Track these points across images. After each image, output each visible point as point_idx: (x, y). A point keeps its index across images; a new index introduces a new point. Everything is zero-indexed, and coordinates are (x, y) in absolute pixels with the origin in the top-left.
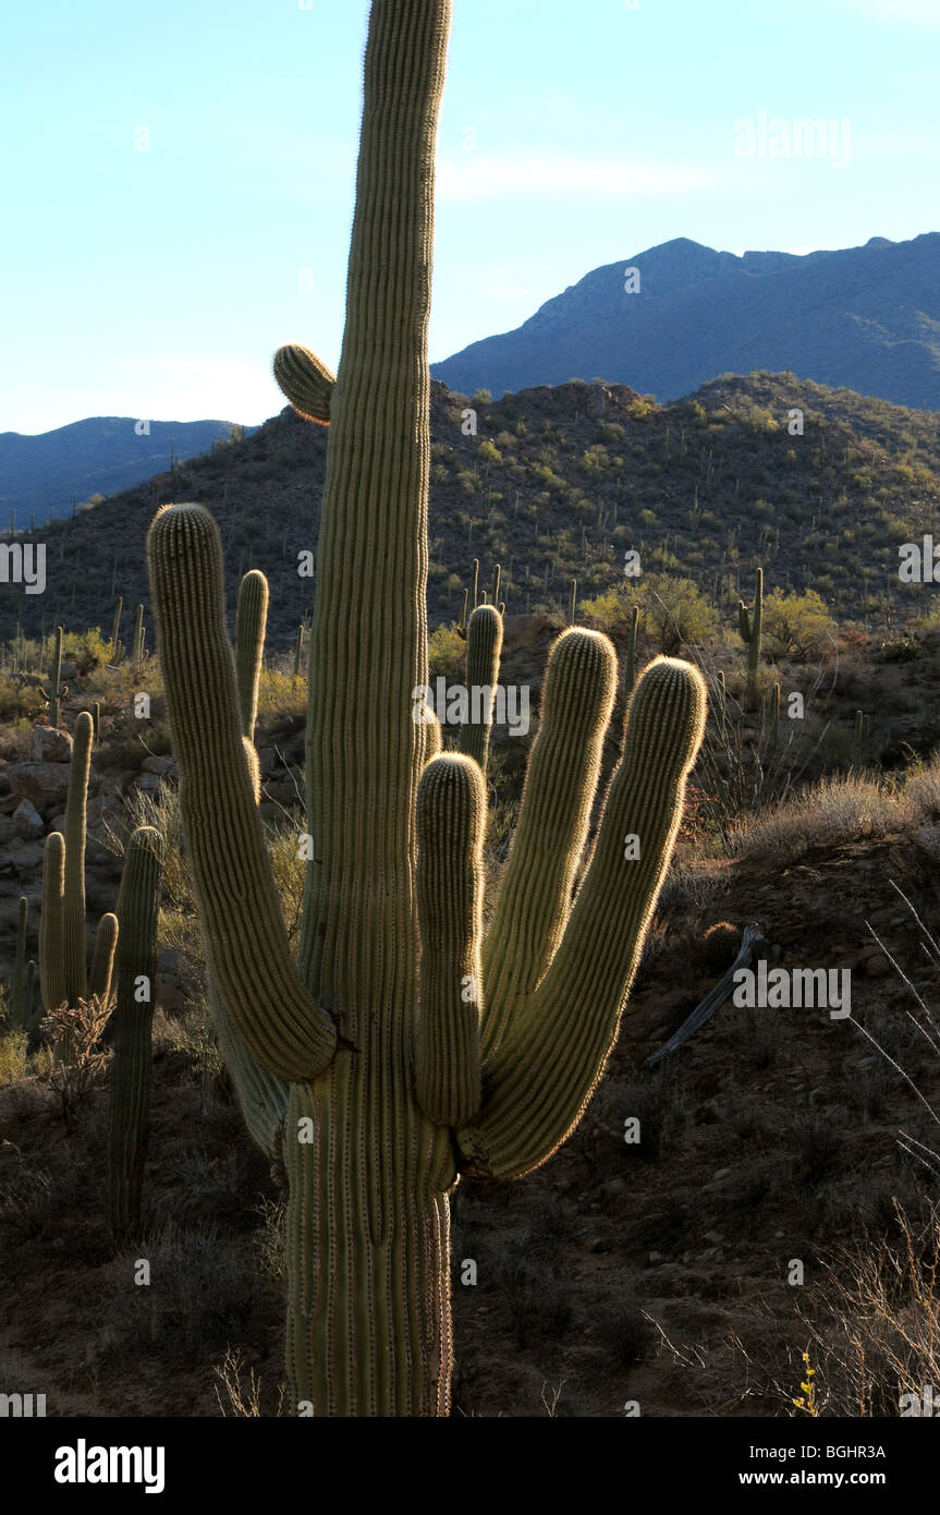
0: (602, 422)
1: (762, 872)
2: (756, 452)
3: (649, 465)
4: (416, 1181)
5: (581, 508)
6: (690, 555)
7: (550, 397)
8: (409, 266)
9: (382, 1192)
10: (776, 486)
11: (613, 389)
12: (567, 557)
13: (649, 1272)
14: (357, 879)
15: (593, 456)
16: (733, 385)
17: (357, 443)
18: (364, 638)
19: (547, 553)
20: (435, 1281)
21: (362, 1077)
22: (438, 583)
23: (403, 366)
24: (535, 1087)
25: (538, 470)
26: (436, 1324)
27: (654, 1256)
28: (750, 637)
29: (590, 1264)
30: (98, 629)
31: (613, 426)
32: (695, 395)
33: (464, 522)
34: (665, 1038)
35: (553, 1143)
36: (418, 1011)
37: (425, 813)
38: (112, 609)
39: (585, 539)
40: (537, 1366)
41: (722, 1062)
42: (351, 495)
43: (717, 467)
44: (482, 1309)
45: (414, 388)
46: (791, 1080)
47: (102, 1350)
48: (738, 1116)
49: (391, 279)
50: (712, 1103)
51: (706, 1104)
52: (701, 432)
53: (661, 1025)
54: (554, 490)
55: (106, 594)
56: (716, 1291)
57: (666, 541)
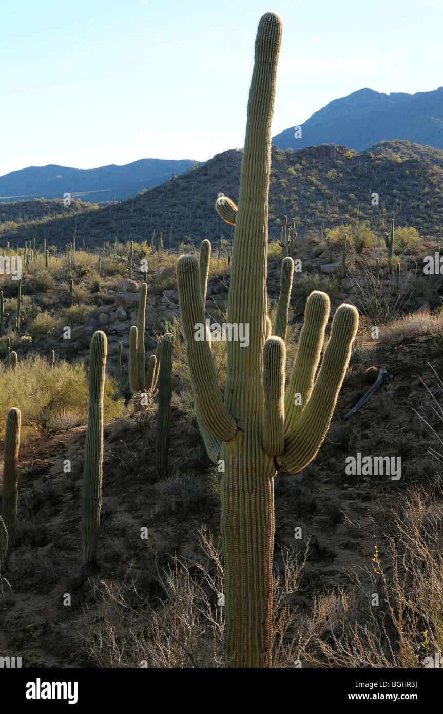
0: (335, 160)
1: (388, 347)
2: (393, 171)
3: (352, 176)
4: (263, 473)
5: (326, 193)
6: (368, 211)
7: (315, 151)
8: (262, 173)
9: (251, 476)
10: (401, 184)
11: (339, 147)
12: (321, 212)
13: (344, 491)
14: (244, 376)
15: (331, 173)
16: (385, 145)
17: (244, 232)
18: (246, 296)
19: (313, 210)
20: (269, 505)
21: (245, 440)
22: (272, 222)
23: (259, 207)
24: (302, 443)
25: (310, 178)
26: (269, 518)
27: (346, 485)
28: (389, 245)
29: (323, 488)
30: (146, 241)
31: (339, 162)
32: (371, 149)
33: (282, 199)
34: (351, 408)
35: (307, 461)
36: (263, 419)
37: (266, 356)
38: (151, 232)
39: (328, 205)
40: (305, 523)
41: (371, 417)
42: (242, 249)
43: (378, 177)
44: (286, 503)
45: (263, 214)
46: (395, 424)
47: (156, 513)
48: (376, 436)
49: (256, 178)
50: (367, 432)
51: (365, 432)
52: (372, 164)
53: (350, 403)
54: (316, 186)
55: (148, 226)
56: (367, 498)
57: (358, 206)
